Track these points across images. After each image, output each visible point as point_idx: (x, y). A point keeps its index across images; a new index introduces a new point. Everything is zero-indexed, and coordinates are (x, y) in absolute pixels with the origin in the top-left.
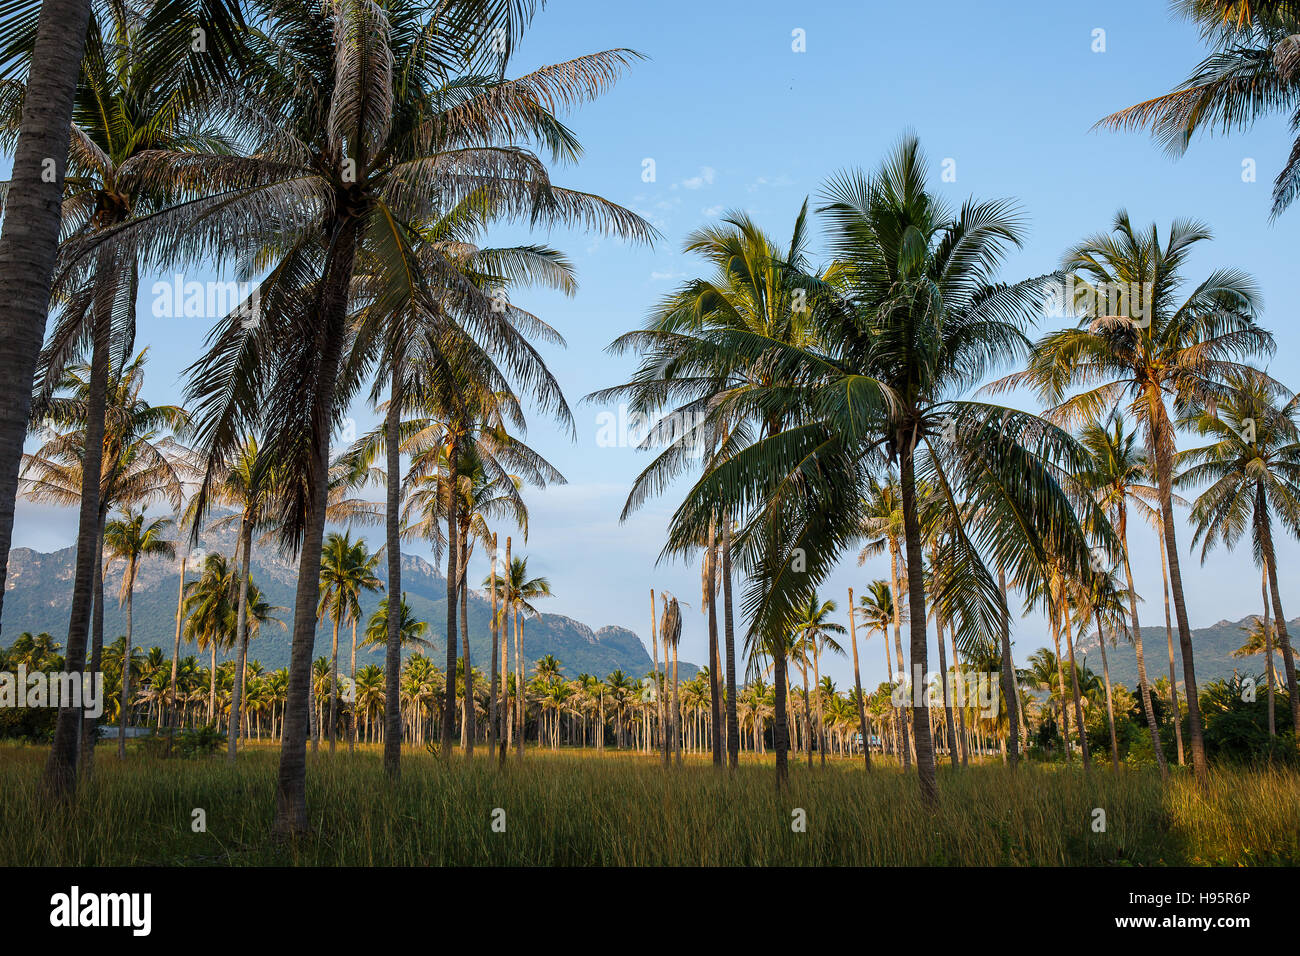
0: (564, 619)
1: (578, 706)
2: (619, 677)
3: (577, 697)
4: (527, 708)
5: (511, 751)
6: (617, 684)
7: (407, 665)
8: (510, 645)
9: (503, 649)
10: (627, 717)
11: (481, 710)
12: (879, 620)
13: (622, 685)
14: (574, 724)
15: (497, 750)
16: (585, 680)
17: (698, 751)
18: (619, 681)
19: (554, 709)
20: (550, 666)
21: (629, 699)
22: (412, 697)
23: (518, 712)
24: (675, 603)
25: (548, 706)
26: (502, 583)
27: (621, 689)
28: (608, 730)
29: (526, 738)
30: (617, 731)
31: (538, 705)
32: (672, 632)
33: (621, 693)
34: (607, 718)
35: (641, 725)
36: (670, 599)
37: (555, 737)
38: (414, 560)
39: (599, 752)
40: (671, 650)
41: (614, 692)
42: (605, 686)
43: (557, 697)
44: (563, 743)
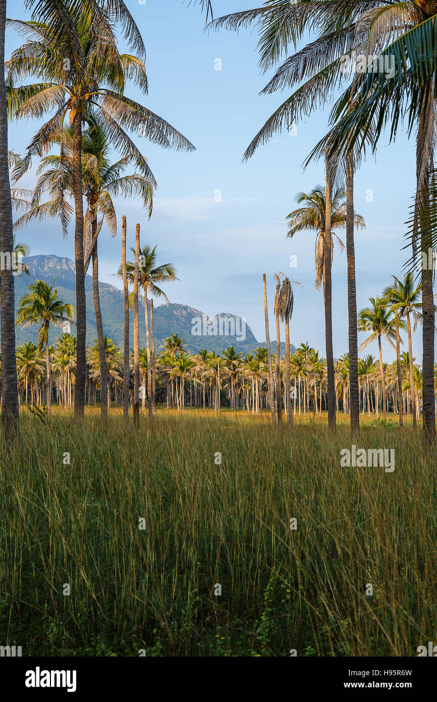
0: (186, 308)
1: (199, 376)
2: (232, 352)
3: (198, 368)
4: (157, 377)
5: (143, 410)
6: (230, 358)
7: (59, 343)
8: (141, 327)
9: (134, 331)
10: (238, 385)
11: (120, 378)
13: (235, 359)
14: (195, 390)
15: (131, 411)
16: (204, 355)
17: (297, 412)
18: (232, 355)
19: (179, 378)
20: (176, 343)
21: (240, 370)
22: (63, 368)
23: (149, 379)
24: (287, 283)
25: (175, 376)
26: (133, 269)
27: (234, 362)
28: (223, 395)
29: (157, 400)
30: (232, 396)
31: (166, 374)
32: (285, 309)
33: (234, 366)
34: (223, 384)
35: (250, 391)
36: (282, 279)
37: (180, 400)
38: (64, 261)
39: (214, 413)
40: (283, 325)
41: (228, 364)
42: (222, 360)
43: (182, 369)
44: (186, 405)
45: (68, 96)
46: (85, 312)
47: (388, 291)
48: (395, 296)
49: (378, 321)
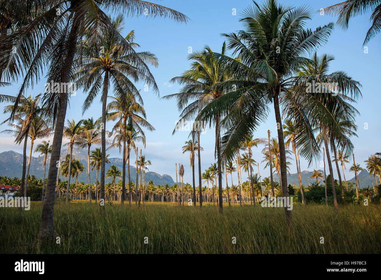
0: (154, 173)
1: (158, 192)
2: (167, 185)
3: (157, 190)
4: (146, 192)
5: (142, 202)
6: (167, 187)
7: (118, 183)
8: (141, 178)
9: (139, 179)
10: (169, 195)
11: (135, 193)
12: (230, 171)
13: (168, 187)
14: (157, 196)
15: (138, 202)
16: (159, 187)
17: (185, 202)
18: (167, 186)
19: (152, 193)
20: (151, 183)
21: (169, 190)
22: (119, 190)
23: (143, 193)
24: (182, 166)
25: (151, 192)
26: (139, 162)
27: (168, 188)
28: (165, 198)
29: (146, 199)
30: (167, 198)
31: (148, 192)
32: (182, 173)
33: (168, 189)
34: (164, 195)
35: (172, 196)
36: (181, 165)
37: (152, 199)
38: (120, 159)
39: (163, 203)
40: (181, 178)
41: (166, 189)
42: (164, 188)
43: (153, 190)
44: (154, 201)
45: (123, 115)
46: (125, 174)
47: (210, 168)
48: (212, 169)
49: (207, 176)
